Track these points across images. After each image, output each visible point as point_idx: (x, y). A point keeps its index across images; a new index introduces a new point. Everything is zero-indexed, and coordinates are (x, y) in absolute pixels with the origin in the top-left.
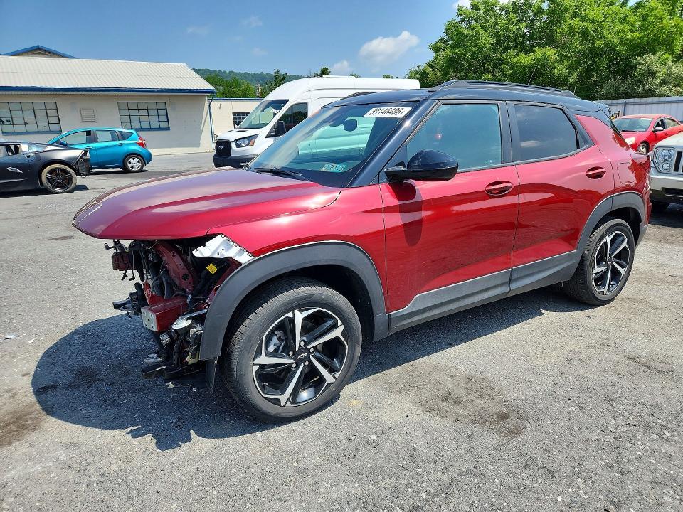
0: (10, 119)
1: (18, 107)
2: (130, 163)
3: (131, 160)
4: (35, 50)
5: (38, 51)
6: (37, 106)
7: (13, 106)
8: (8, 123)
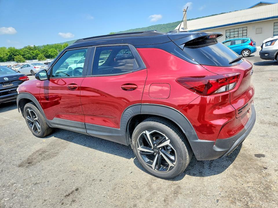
0: (229, 36)
1: (233, 30)
2: (244, 53)
3: (245, 52)
4: (258, 4)
5: (261, 4)
6: (240, 29)
7: (231, 31)
8: (228, 37)
